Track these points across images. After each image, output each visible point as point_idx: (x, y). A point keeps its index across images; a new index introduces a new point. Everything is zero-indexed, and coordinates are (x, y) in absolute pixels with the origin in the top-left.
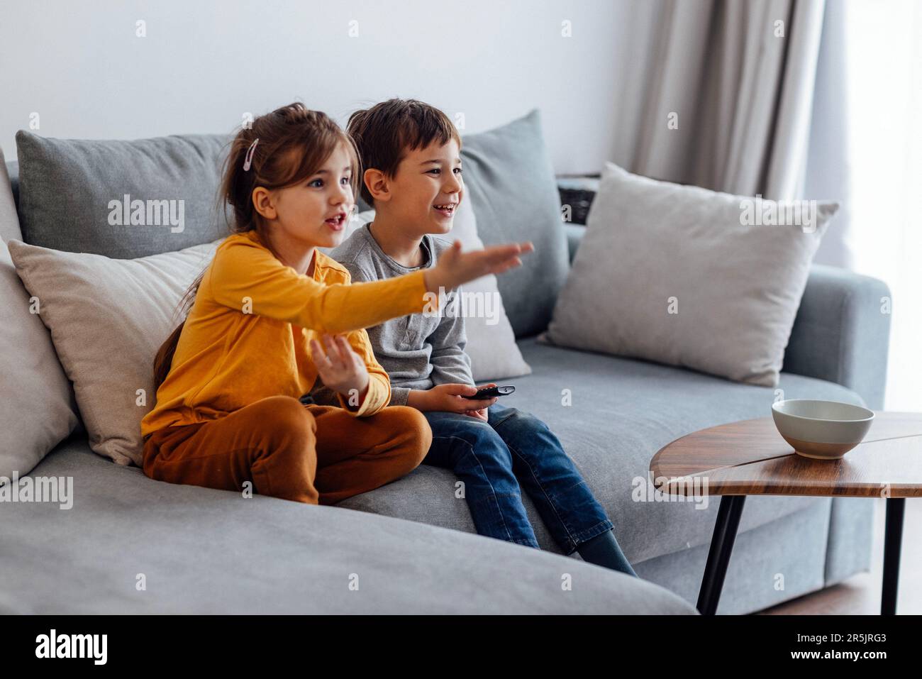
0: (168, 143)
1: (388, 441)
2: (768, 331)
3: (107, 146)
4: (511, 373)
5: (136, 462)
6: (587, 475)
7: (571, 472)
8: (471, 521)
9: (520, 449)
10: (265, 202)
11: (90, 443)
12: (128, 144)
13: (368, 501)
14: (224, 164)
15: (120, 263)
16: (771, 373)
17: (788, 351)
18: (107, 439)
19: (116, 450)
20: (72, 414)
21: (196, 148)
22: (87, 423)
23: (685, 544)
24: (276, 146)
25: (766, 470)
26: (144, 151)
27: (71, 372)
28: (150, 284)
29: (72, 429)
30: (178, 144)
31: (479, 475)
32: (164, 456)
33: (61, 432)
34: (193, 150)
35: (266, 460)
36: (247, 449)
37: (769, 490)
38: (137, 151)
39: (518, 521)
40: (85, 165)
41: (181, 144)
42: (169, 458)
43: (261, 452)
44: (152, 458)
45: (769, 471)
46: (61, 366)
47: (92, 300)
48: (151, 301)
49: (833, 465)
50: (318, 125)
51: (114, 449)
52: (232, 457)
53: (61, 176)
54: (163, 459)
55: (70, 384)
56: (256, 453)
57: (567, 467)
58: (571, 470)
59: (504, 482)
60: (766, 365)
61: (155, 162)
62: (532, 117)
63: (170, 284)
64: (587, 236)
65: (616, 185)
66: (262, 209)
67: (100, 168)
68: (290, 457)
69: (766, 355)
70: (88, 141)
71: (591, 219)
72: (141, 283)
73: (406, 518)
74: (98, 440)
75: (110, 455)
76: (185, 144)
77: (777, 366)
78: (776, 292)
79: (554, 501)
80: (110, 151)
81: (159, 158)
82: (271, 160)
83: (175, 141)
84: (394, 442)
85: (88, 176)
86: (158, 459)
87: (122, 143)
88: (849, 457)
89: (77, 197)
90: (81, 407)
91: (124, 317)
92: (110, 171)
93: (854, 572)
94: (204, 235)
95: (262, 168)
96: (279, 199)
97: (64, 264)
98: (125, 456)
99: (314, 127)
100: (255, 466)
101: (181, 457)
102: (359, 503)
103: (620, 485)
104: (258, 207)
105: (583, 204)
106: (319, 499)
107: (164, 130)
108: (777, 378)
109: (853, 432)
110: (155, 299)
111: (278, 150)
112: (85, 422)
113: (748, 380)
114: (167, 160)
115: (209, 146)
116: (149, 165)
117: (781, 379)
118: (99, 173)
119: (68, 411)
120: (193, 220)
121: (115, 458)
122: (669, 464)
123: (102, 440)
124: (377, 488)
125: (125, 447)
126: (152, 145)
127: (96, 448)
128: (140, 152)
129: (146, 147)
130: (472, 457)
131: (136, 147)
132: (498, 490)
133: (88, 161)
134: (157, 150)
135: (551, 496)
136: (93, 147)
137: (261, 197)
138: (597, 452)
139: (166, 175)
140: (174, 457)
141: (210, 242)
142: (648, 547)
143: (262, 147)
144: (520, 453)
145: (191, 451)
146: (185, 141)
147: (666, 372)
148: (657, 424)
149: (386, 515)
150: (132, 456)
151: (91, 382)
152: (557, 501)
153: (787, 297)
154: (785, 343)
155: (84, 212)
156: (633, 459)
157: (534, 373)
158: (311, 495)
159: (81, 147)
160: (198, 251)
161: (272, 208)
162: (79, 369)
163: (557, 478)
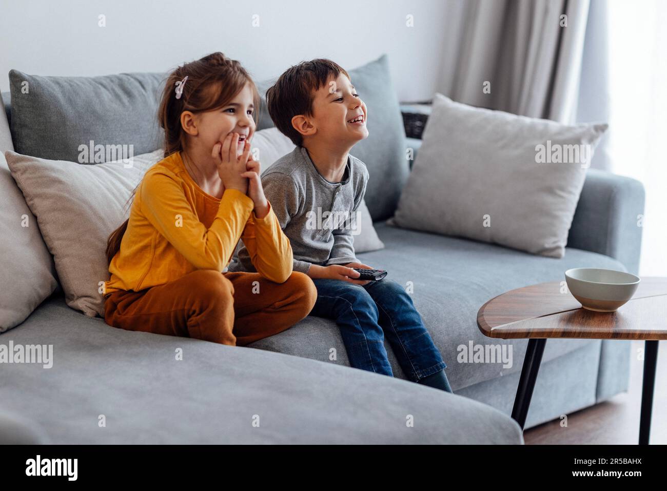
0: (120, 79)
1: (285, 299)
2: (556, 217)
3: (75, 81)
4: (370, 248)
5: (100, 314)
6: (428, 324)
7: (420, 325)
8: (347, 359)
9: (384, 305)
10: (190, 122)
11: (67, 300)
12: (90, 80)
13: (273, 343)
14: (162, 95)
15: (86, 168)
16: (558, 248)
17: (571, 232)
18: (79, 297)
19: (86, 306)
20: (53, 279)
21: (140, 83)
22: (65, 286)
23: (499, 373)
24: (201, 81)
25: (562, 320)
26: (102, 84)
27: (52, 248)
28: (109, 183)
29: (53, 290)
30: (127, 80)
31: (356, 326)
32: (121, 312)
33: (45, 292)
34: (138, 84)
35: (199, 317)
36: (183, 310)
37: (565, 334)
38: (97, 85)
39: (381, 361)
40: (60, 96)
41: (129, 80)
42: (124, 313)
43: (194, 312)
44: (111, 312)
45: (564, 320)
46: (45, 243)
47: (67, 195)
48: (110, 196)
49: (611, 316)
50: (233, 68)
51: (85, 305)
52: (172, 315)
53: (42, 104)
54: (119, 314)
55: (51, 257)
56: (191, 313)
57: (417, 321)
58: (419, 323)
59: (374, 332)
60: (555, 242)
61: (110, 93)
62: (382, 60)
63: (123, 183)
64: (423, 147)
65: (444, 110)
66: (188, 128)
67: (71, 97)
68: (216, 314)
69: (555, 235)
70: (62, 77)
71: (426, 135)
72: (102, 182)
73: (301, 356)
74: (72, 297)
75: (81, 309)
76: (132, 80)
77: (563, 243)
78: (562, 189)
79: (405, 346)
80: (78, 85)
81: (113, 90)
82: (198, 91)
83: (124, 77)
84: (290, 300)
85: (62, 104)
86: (115, 314)
87: (86, 79)
88: (621, 310)
89: (54, 119)
90: (60, 274)
91: (91, 207)
92: (78, 100)
93: (617, 393)
94: (147, 147)
95: (191, 96)
96: (201, 121)
97: (46, 169)
98: (93, 309)
99: (231, 69)
100: (190, 321)
101: (133, 313)
102: (266, 344)
103: (453, 332)
104: (185, 126)
105: (418, 123)
106: (236, 343)
107: (117, 70)
108: (563, 252)
109: (625, 292)
110: (113, 194)
111: (203, 84)
112: (63, 284)
113: (542, 253)
114: (120, 92)
115: (150, 81)
116: (106, 95)
117: (566, 252)
118: (70, 101)
119: (50, 276)
120: (139, 136)
121: (85, 311)
122: (491, 315)
123: (76, 298)
124: (277, 334)
125: (93, 304)
126: (108, 80)
127: (71, 304)
128: (100, 86)
129: (104, 82)
130: (351, 313)
131: (96, 82)
132: (369, 337)
133: (62, 92)
134: (112, 84)
135: (404, 342)
136: (65, 82)
137: (187, 119)
138: (437, 306)
139: (118, 102)
140: (127, 313)
141: (151, 152)
142: (473, 376)
143: (191, 82)
144: (384, 308)
145: (141, 309)
146: (132, 77)
147: (481, 247)
148: (479, 285)
149: (287, 354)
150: (98, 310)
151: (67, 256)
152: (408, 346)
153: (570, 193)
154: (569, 226)
155: (59, 130)
156: (462, 312)
157: (386, 248)
158: (231, 340)
159: (57, 82)
160: (142, 158)
161: (195, 127)
162: (57, 245)
163: (409, 328)
